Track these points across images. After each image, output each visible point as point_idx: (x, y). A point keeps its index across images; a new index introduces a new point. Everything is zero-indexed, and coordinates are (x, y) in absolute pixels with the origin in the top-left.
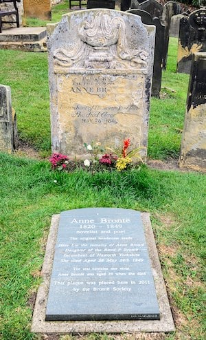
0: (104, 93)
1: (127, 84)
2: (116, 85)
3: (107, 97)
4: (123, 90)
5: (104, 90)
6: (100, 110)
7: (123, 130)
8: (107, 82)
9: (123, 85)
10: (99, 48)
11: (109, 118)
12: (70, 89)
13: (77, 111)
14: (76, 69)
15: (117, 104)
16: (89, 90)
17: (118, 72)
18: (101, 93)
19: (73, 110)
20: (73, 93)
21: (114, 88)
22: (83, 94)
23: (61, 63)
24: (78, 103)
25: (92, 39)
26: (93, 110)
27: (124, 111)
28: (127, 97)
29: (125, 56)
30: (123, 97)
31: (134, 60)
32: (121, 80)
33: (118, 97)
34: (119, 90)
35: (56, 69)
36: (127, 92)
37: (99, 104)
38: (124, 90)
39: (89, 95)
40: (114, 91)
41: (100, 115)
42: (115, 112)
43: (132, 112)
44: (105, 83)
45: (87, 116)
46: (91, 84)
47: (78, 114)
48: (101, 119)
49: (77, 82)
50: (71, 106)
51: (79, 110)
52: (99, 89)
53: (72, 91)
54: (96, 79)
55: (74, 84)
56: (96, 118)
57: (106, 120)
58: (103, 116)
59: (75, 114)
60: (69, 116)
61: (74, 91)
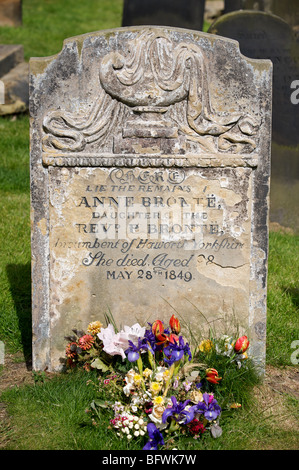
0: (159, 209)
5: (159, 202)
6: (149, 249)
8: (165, 183)
10: (146, 109)
11: (171, 267)
12: (79, 201)
13: (95, 251)
14: (94, 154)
17: (193, 162)
19: (86, 250)
20: (87, 210)
23: (59, 142)
25: (130, 90)
26: (134, 248)
29: (205, 126)
31: (228, 135)
35: (50, 155)
41: (149, 261)
42: (184, 253)
43: (225, 252)
44: (159, 188)
45: (120, 263)
46: (128, 187)
47: (98, 260)
48: (152, 271)
49: (96, 183)
50: (81, 241)
51: (100, 249)
52: (146, 200)
53: (84, 205)
54: (140, 178)
55: (88, 189)
56: (141, 268)
57: (164, 272)
58: (157, 263)
59: (90, 260)
60: (76, 263)
61: (88, 206)
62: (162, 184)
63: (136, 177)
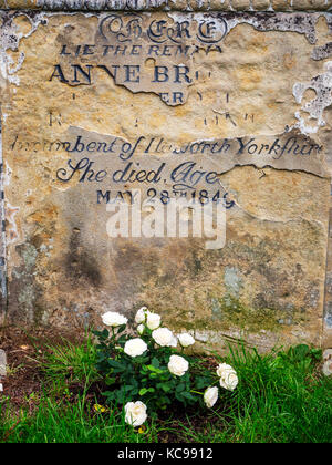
0: (182, 87)
1: (272, 50)
2: (229, 55)
3: (193, 104)
4: (256, 73)
5: (183, 74)
6: (167, 155)
7: (259, 234)
8: (192, 40)
9: (254, 56)
11: (202, 185)
12: (49, 71)
13: (77, 157)
15: (231, 131)
16: (121, 77)
17: (241, 2)
18: (170, 87)
19: (63, 155)
20: (63, 87)
21: (222, 66)
22: (102, 91)
24: (80, 125)
26: (139, 153)
27: (261, 159)
28: (274, 103)
30: (258, 102)
32: (249, 34)
33: (238, 104)
34: (240, 74)
36: (273, 82)
37: (162, 130)
38: (262, 74)
39: (123, 96)
40: (221, 80)
41: (165, 174)
42: (224, 161)
43: (290, 161)
44: (183, 49)
45: (118, 177)
46: (129, 49)
47: (82, 171)
48: (170, 190)
49: (77, 42)
50: (53, 139)
51: (85, 154)
52: (161, 70)
53: (56, 80)
54: (150, 32)
55: (63, 52)
56: (152, 185)
57: (190, 192)
58: (178, 177)
59: (69, 171)
60: (47, 176)
61: (63, 80)
62: (188, 42)
63: (144, 31)
